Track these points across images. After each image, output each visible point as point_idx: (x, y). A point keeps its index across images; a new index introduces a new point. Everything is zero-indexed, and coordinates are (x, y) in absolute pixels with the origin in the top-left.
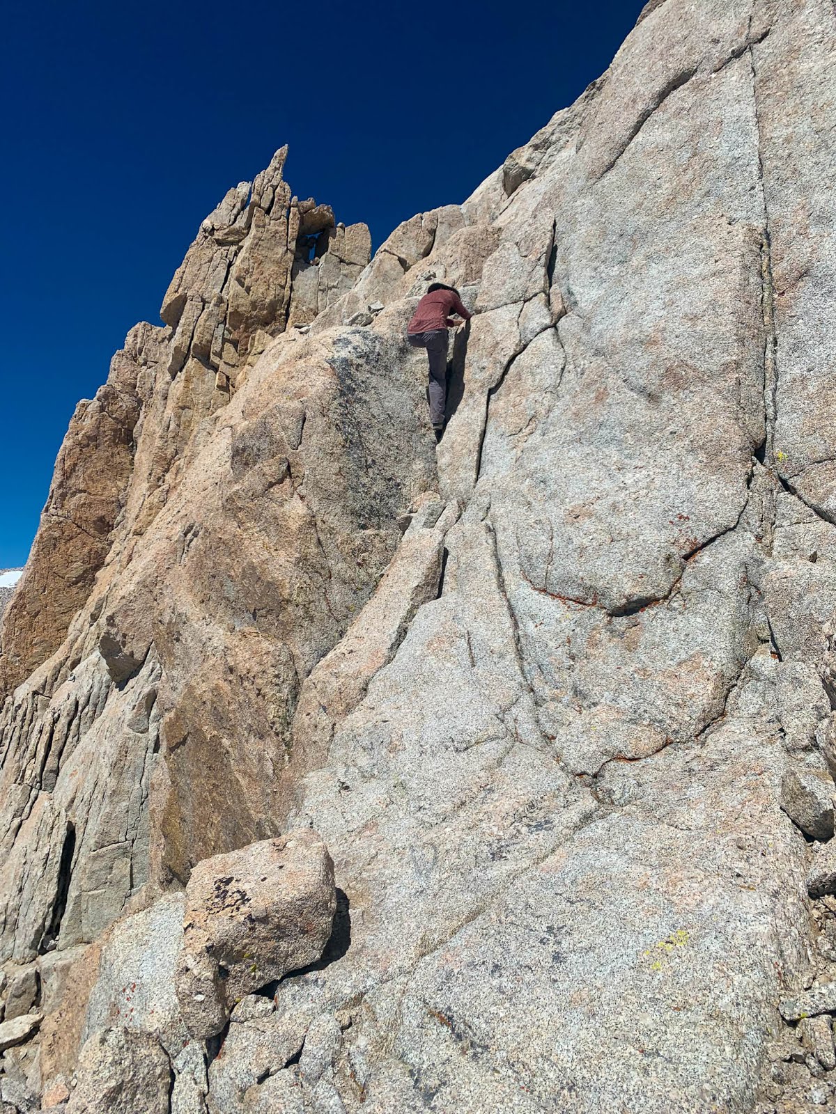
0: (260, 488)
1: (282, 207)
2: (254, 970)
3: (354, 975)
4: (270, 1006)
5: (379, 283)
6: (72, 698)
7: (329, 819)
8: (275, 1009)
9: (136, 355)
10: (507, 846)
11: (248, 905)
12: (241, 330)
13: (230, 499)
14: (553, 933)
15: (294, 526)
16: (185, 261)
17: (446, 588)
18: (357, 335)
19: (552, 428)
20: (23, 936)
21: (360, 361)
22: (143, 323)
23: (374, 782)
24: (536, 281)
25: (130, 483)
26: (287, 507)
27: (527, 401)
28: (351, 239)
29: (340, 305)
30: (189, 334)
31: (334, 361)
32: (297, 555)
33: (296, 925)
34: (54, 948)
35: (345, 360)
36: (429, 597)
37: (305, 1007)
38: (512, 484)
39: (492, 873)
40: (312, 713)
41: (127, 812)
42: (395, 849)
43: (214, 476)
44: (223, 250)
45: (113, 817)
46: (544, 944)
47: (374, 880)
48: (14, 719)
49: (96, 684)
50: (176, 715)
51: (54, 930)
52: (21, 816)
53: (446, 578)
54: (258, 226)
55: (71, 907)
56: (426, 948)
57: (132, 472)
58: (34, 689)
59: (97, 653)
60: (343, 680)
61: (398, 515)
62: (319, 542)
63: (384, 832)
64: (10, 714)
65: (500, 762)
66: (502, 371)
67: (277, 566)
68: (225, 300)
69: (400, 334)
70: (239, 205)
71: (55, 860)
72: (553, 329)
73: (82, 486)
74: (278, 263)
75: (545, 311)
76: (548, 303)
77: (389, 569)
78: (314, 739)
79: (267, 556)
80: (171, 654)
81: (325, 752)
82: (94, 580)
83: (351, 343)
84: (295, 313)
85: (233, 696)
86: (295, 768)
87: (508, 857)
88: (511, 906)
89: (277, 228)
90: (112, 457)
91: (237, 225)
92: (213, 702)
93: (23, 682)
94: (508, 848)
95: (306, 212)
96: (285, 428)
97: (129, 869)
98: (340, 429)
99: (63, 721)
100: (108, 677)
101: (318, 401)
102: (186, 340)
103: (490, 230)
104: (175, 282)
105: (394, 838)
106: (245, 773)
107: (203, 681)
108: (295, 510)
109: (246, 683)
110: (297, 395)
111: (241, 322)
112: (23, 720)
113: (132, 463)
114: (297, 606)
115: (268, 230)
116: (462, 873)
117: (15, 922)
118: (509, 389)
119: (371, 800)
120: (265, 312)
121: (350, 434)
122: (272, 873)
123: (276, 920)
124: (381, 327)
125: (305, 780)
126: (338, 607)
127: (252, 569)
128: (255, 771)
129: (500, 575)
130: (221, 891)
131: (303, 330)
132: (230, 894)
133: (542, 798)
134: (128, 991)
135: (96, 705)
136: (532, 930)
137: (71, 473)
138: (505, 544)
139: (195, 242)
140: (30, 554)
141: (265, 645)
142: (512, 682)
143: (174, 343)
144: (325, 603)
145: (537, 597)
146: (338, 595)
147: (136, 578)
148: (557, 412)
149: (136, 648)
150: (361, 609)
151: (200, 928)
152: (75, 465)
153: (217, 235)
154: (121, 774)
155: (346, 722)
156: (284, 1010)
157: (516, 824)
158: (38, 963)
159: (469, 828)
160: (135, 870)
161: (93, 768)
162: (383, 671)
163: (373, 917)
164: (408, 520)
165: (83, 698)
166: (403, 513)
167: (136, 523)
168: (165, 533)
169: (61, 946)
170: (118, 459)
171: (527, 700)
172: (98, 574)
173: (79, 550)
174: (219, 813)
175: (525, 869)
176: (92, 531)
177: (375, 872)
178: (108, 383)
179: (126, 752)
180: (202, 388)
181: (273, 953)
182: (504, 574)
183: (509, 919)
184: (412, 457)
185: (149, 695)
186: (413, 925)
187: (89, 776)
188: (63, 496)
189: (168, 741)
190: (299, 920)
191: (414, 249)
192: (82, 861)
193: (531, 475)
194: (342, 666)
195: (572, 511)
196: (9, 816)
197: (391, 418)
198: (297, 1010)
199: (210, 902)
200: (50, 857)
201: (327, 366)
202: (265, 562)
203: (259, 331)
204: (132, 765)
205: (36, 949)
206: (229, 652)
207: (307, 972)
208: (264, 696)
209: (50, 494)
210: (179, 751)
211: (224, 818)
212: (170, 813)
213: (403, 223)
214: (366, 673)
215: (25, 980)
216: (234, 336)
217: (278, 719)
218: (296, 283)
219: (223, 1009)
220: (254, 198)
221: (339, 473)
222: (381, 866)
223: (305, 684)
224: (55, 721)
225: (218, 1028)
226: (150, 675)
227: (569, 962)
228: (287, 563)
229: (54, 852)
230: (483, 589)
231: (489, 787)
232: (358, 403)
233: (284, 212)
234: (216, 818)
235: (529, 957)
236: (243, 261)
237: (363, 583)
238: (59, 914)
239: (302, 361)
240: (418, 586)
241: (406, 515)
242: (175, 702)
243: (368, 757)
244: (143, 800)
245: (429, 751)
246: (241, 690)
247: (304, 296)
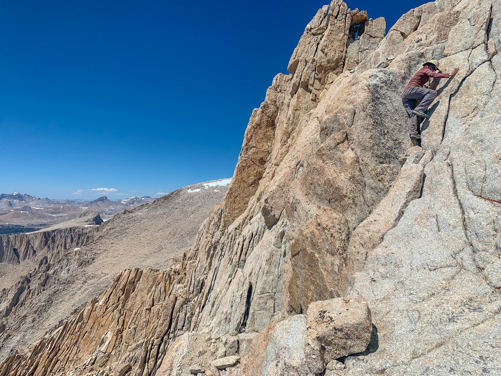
0: (333, 145)
1: (343, 15)
2: (336, 350)
3: (381, 361)
4: (343, 366)
5: (390, 45)
6: (250, 232)
7: (367, 293)
8: (345, 368)
9: (277, 88)
10: (457, 316)
11: (333, 323)
12: (323, 73)
13: (319, 150)
14: (483, 359)
15: (349, 162)
16: (299, 44)
17: (424, 193)
18: (381, 72)
19: (487, 113)
20: (233, 325)
21: (382, 85)
22: (280, 73)
23: (387, 280)
24: (480, 38)
25: (273, 143)
26: (345, 154)
27: (472, 100)
28: (376, 26)
29: (370, 58)
30: (299, 77)
31: (370, 86)
32: (350, 175)
33: (354, 335)
34: (244, 331)
35: (375, 85)
36: (415, 197)
37: (359, 369)
38: (462, 142)
39: (448, 328)
40: (357, 247)
41: (273, 280)
42: (398, 310)
43: (310, 140)
44: (315, 38)
45: (267, 282)
46: (478, 363)
47: (389, 322)
48: (228, 238)
49: (260, 226)
50: (295, 242)
51: (244, 324)
52: (231, 277)
53: (424, 188)
54: (331, 25)
55: (250, 317)
56: (415, 355)
57: (274, 139)
58: (236, 227)
59: (260, 214)
60: (371, 233)
61: (399, 157)
62: (360, 170)
63: (393, 302)
64: (226, 236)
65: (453, 278)
66: (458, 85)
67: (341, 180)
68: (316, 60)
69: (403, 70)
70: (323, 16)
71: (245, 296)
72: (489, 62)
73: (254, 145)
74: (341, 41)
75: (485, 53)
76: (487, 48)
77: (395, 183)
78: (357, 258)
79: (336, 176)
80: (293, 216)
81: (363, 264)
82: (258, 184)
83: (378, 76)
84: (348, 63)
85: (320, 236)
86: (348, 270)
87: (458, 321)
88: (459, 344)
89: (340, 24)
90: (266, 132)
91: (321, 26)
92: (311, 238)
93: (231, 224)
94: (458, 318)
95: (354, 15)
96: (345, 118)
97: (273, 304)
98: (372, 117)
99: (247, 241)
100: (265, 224)
101: (362, 105)
102: (298, 79)
103: (452, 13)
104: (294, 54)
105: (398, 305)
106: (325, 270)
107: (307, 228)
108: (349, 155)
109: (326, 231)
110: (352, 102)
111: (322, 70)
112: (231, 239)
113: (274, 135)
114: (349, 198)
115: (336, 26)
116: (433, 326)
117: (230, 319)
118: (462, 94)
119: (387, 287)
120: (334, 64)
121: (376, 119)
122: (343, 312)
123: (346, 331)
124: (393, 68)
125: (354, 275)
126: (369, 199)
127: (329, 181)
128: (330, 269)
129: (455, 188)
130: (322, 316)
131: (352, 71)
132: (325, 317)
133: (477, 297)
134: (283, 349)
135: (260, 235)
136: (471, 356)
137: (250, 140)
138: (458, 172)
139: (303, 35)
140: (234, 173)
141: (334, 215)
142: (460, 240)
143: (293, 82)
144: (362, 198)
145: (476, 199)
146: (369, 194)
147: (276, 184)
148: (490, 105)
149: (276, 213)
150: (380, 201)
151: (313, 329)
152: (252, 136)
153: (313, 31)
154: (270, 265)
155: (373, 252)
156: (349, 369)
157: (462, 307)
158: (238, 336)
159: (437, 306)
160: (275, 306)
161: (259, 261)
162: (392, 231)
163: (389, 338)
164: (405, 160)
165: (255, 232)
166: (402, 156)
167: (275, 160)
168: (288, 165)
169: (247, 331)
170: (268, 133)
171: (468, 249)
172: (260, 182)
173: (253, 171)
174: (313, 286)
175: (467, 328)
176: (258, 164)
177: (389, 319)
178: (265, 101)
179: (273, 256)
180: (304, 101)
181: (344, 344)
182: (457, 187)
183: (458, 350)
184: (407, 129)
185: (281, 233)
186: (408, 344)
187: (258, 264)
188: (247, 149)
189: (291, 252)
190: (356, 332)
191: (409, 27)
192: (255, 298)
193: (474, 137)
194: (371, 227)
195: (498, 156)
196: (227, 277)
197: (397, 111)
198: (355, 370)
199: (317, 320)
200: (243, 295)
201: (366, 88)
202: (335, 178)
203: (331, 73)
204: (275, 261)
205: (237, 331)
206: (318, 217)
207: (360, 355)
208: (334, 237)
209: (242, 148)
210: (296, 257)
211: (316, 288)
212: (292, 283)
213: (403, 15)
214: (383, 231)
215: (234, 342)
216: (320, 76)
217: (340, 248)
218: (348, 49)
219: (323, 363)
220: (330, 12)
221: (371, 138)
222: (392, 316)
223: (353, 233)
224: (244, 240)
225: (321, 370)
226: (282, 225)
227: (491, 373)
228: (345, 179)
229: (244, 293)
230: (445, 194)
231: (447, 288)
232: (381, 104)
233: (344, 17)
234: (312, 287)
235: (469, 368)
236: (324, 42)
237: (381, 189)
238: (246, 318)
239: (354, 86)
240: (410, 191)
241: (404, 157)
242: (294, 236)
243: (384, 268)
244: (279, 276)
245: (415, 269)
246: (324, 234)
247: (352, 55)
